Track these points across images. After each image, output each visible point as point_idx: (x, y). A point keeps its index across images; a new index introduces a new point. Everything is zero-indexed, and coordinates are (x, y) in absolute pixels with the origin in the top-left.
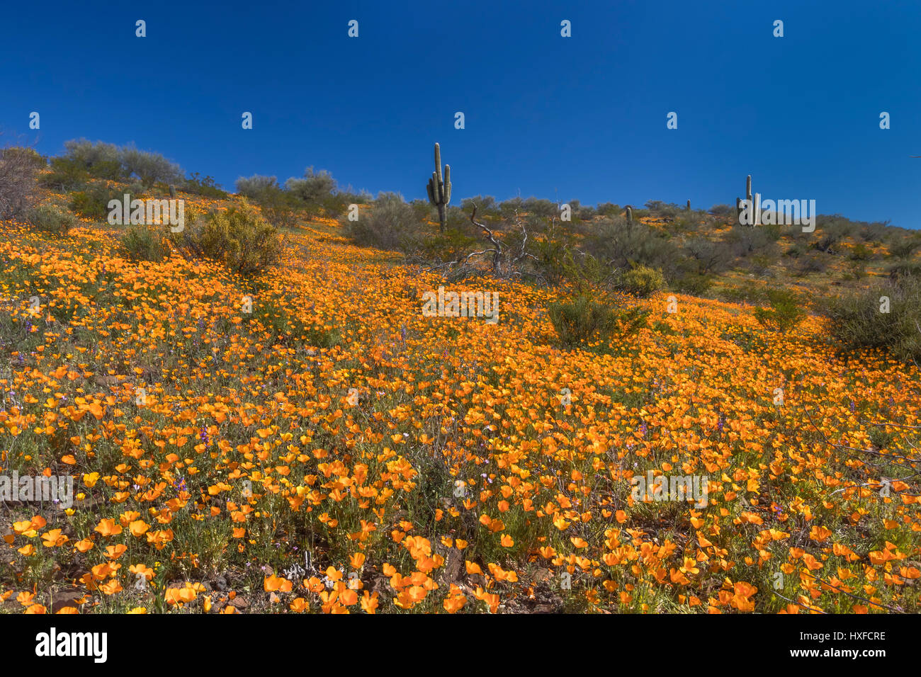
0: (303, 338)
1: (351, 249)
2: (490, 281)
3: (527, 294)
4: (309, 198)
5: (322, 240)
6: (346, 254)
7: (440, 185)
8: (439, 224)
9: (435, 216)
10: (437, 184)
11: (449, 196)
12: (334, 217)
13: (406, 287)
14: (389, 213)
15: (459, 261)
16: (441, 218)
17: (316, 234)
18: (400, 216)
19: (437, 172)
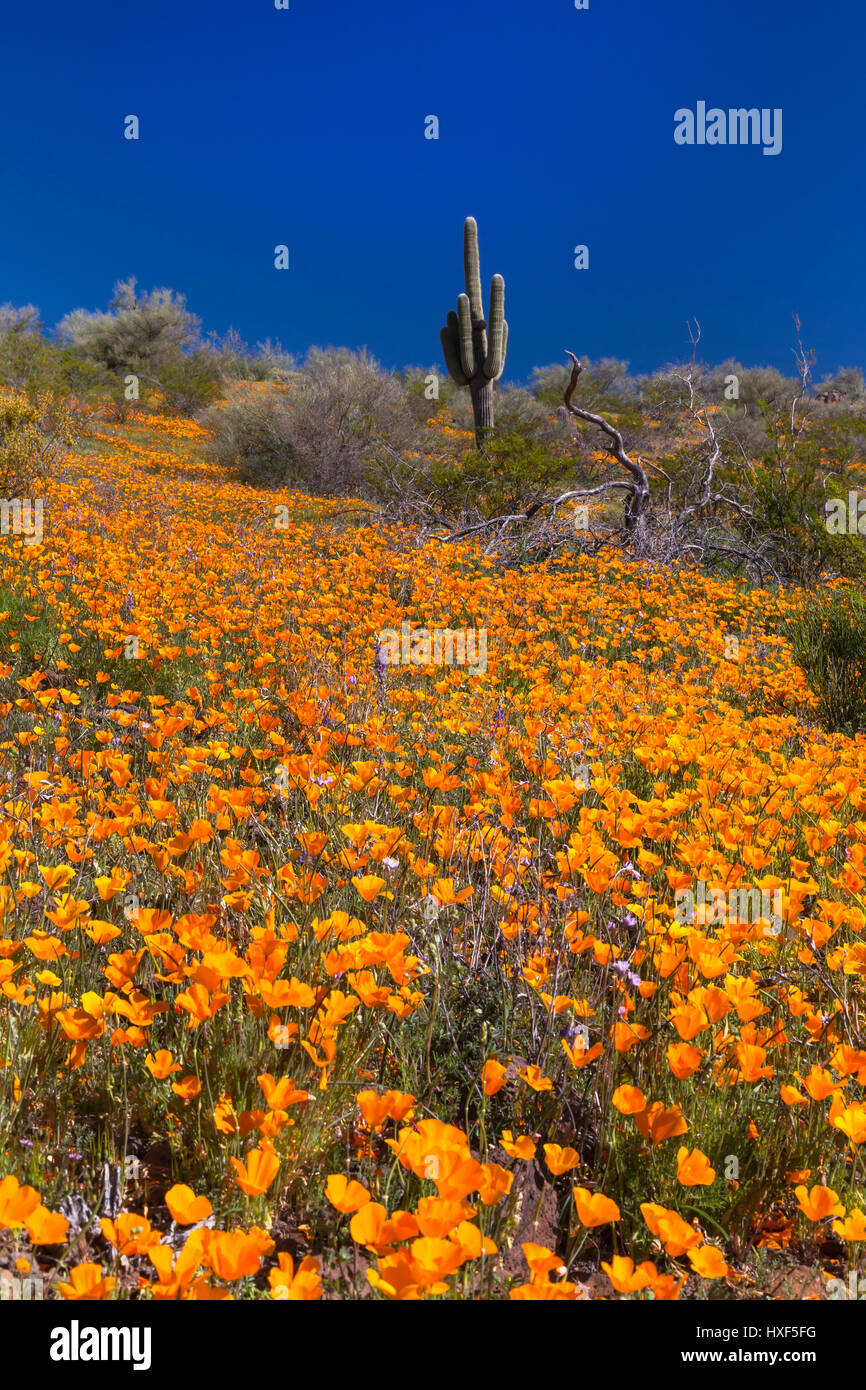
0: (100, 678)
1: (230, 492)
2: (616, 564)
3: (721, 601)
4: (123, 364)
5: (155, 470)
6: (217, 501)
7: (477, 327)
8: (472, 435)
9: (463, 412)
10: (468, 327)
11: (501, 358)
12: (187, 412)
13: (385, 575)
14: (337, 399)
15: (530, 514)
16: (480, 417)
17: (136, 454)
18: (367, 406)
19: (470, 294)
